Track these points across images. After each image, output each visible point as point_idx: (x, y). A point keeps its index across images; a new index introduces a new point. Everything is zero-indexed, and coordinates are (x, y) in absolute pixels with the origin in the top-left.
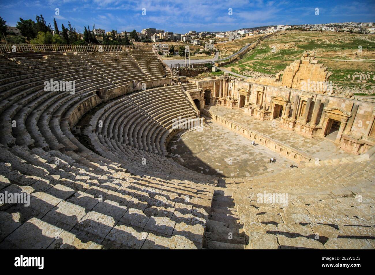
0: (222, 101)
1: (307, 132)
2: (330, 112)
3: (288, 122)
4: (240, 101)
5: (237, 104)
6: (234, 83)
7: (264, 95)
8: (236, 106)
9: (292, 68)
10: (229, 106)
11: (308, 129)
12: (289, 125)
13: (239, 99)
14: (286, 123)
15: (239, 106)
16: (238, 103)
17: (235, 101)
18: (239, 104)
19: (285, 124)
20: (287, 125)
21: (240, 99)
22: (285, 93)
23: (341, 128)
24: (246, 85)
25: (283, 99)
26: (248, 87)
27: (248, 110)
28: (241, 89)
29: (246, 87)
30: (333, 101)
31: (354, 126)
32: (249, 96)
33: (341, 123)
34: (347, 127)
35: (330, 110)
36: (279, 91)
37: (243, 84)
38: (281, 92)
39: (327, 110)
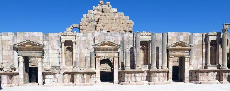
1: (161, 78)
2: (175, 48)
3: (133, 74)
4: (24, 70)
5: (16, 77)
8: (15, 81)
9: (92, 16)
11: (161, 74)
13: (21, 65)
15: (21, 81)
16: (17, 74)
17: (13, 71)
18: (21, 77)
19: (129, 79)
20: (133, 79)
21: (23, 65)
22: (112, 36)
23: (187, 64)
24: (34, 36)
25: (114, 46)
26: (39, 39)
27: (55, 77)
28: (23, 43)
29: (34, 39)
30: (172, 36)
31: (194, 59)
32: (43, 56)
33: (186, 58)
34: (191, 61)
35: (173, 46)
36: (102, 36)
37: (25, 34)
38: (107, 36)
39: (171, 47)
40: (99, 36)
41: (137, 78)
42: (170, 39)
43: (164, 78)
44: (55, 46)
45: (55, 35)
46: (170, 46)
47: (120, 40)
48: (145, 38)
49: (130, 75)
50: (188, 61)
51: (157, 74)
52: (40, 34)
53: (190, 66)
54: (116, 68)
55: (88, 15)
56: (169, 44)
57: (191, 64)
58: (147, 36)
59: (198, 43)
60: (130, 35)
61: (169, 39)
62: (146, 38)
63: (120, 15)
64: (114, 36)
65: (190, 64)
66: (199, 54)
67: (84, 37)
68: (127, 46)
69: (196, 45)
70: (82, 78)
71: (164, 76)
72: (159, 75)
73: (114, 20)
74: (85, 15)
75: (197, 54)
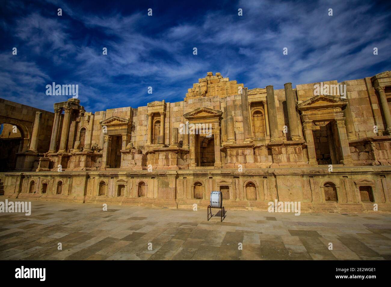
0: (56, 159)
1: (292, 157)
2: (313, 105)
3: (240, 151)
4: (108, 152)
5: (99, 160)
6: (92, 117)
7: (167, 120)
8: (97, 164)
9: (197, 90)
10: (78, 165)
11: (290, 149)
12: (245, 158)
13: (106, 145)
14: (237, 154)
15: (104, 165)
16: (101, 156)
17: (96, 152)
18: (104, 159)
19: (234, 159)
20: (240, 158)
21: (109, 146)
22: (211, 102)
23: (342, 131)
24: (122, 112)
25: (212, 113)
26: (127, 114)
27: (133, 158)
28: (110, 120)
29: (122, 115)
30: (304, 90)
31: (357, 123)
32: (131, 134)
33: (338, 122)
34: (349, 126)
35: (309, 104)
36: (197, 103)
37: (114, 110)
38: (203, 103)
39: (305, 105)
40: (194, 103)
41: (247, 157)
42: (303, 94)
43: (296, 156)
44: (143, 121)
45: (144, 109)
46: (303, 104)
47: (223, 106)
48: (257, 98)
49: (234, 152)
50: (343, 127)
51: (283, 150)
52: (129, 109)
53: (350, 134)
54: (217, 144)
55: (193, 89)
56: (300, 102)
57: (350, 131)
58: (260, 93)
59: (357, 95)
60: (236, 98)
61: (301, 95)
62: (260, 98)
63: (232, 84)
64: (213, 102)
65: (348, 132)
66: (365, 113)
67: (176, 107)
68: (233, 112)
69: (354, 99)
70: (166, 158)
71: (296, 153)
72: (287, 152)
73: (224, 90)
74: (190, 89)
75: (360, 114)
